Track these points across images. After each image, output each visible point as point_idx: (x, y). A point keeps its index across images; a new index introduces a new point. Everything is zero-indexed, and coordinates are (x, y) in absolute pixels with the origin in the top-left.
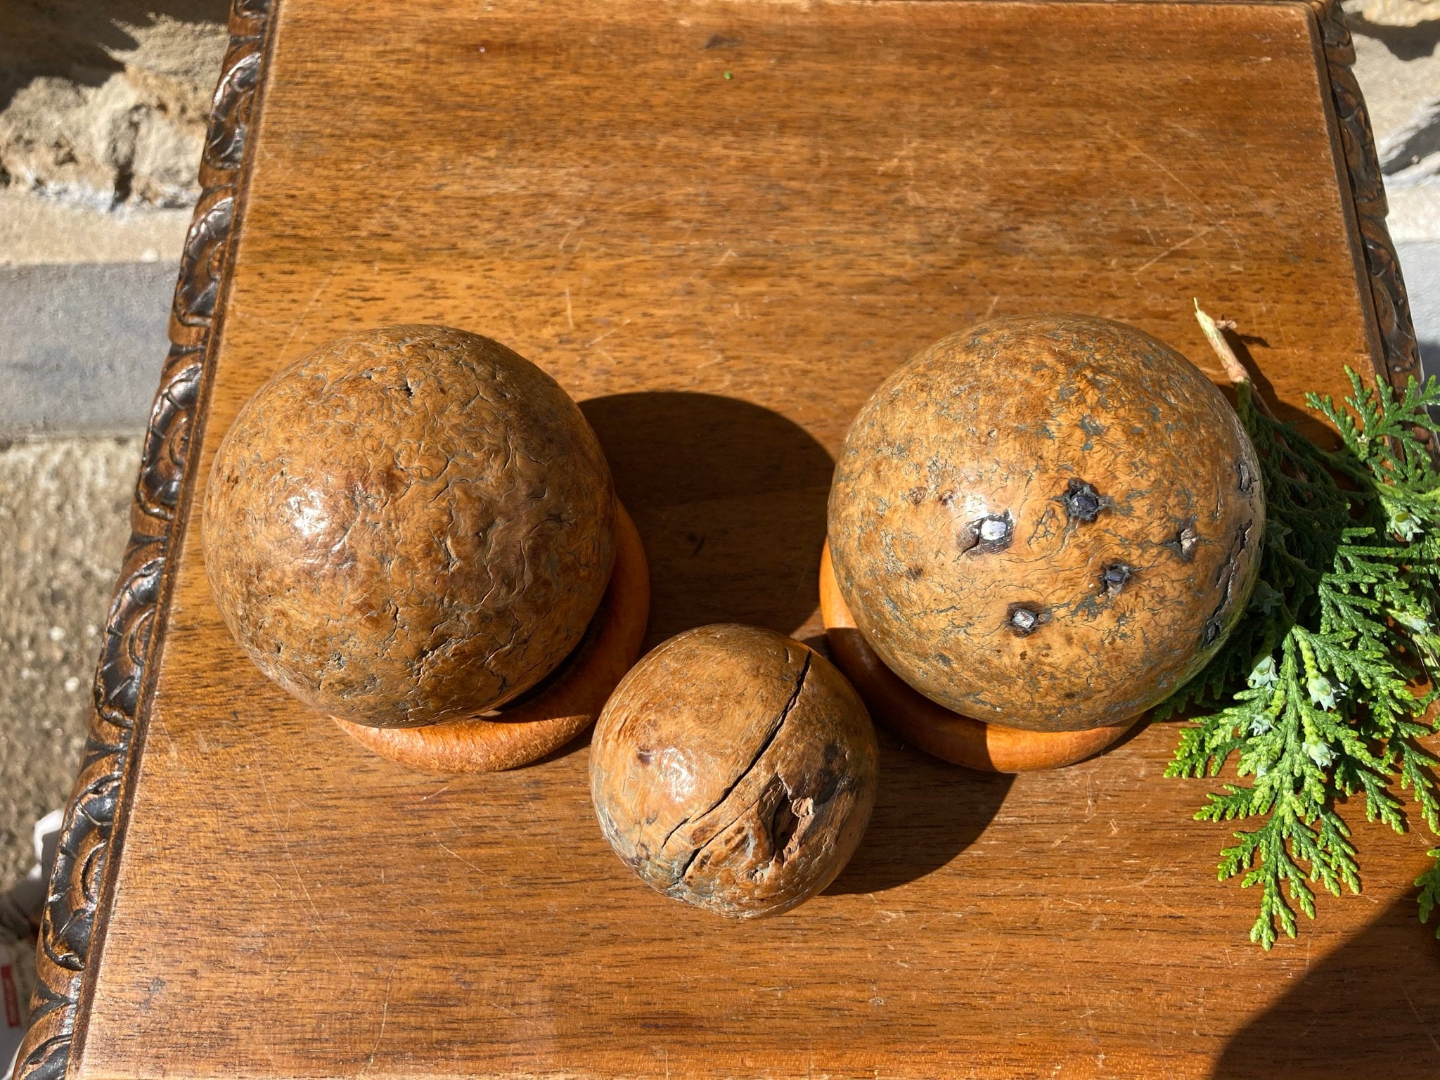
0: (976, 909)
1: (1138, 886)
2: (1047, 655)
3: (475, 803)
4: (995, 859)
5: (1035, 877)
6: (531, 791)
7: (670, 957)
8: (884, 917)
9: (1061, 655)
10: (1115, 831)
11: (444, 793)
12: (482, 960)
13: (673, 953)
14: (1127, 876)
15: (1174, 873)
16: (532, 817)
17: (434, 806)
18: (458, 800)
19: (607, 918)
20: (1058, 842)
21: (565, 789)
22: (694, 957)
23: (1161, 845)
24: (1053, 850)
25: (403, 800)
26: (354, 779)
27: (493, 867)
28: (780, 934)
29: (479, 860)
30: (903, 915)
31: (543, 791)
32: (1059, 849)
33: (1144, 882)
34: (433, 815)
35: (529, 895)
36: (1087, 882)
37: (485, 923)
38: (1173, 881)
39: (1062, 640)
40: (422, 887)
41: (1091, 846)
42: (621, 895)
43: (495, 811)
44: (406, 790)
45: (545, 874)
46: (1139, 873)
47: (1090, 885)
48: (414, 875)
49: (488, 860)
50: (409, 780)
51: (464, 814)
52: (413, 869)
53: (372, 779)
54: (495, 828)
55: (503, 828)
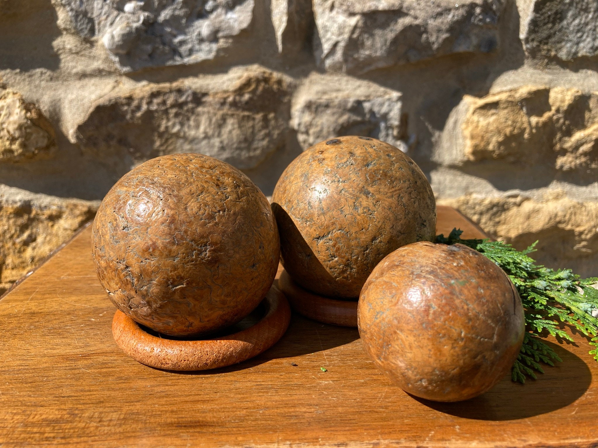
0: (371, 379)
3: (106, 356)
7: (199, 401)
8: (321, 383)
11: (91, 354)
12: (88, 406)
13: (200, 399)
17: (84, 358)
18: (97, 356)
19: (165, 389)
22: (212, 400)
25: (68, 356)
26: (46, 351)
27: (108, 375)
28: (262, 391)
29: (100, 373)
30: (331, 382)
34: (82, 360)
35: (124, 383)
37: (95, 393)
40: (65, 382)
42: (174, 381)
43: (115, 358)
44: (71, 354)
48: (63, 378)
49: (106, 372)
50: (74, 351)
51: (99, 360)
52: (63, 377)
53: (55, 352)
54: (114, 363)
55: (118, 363)
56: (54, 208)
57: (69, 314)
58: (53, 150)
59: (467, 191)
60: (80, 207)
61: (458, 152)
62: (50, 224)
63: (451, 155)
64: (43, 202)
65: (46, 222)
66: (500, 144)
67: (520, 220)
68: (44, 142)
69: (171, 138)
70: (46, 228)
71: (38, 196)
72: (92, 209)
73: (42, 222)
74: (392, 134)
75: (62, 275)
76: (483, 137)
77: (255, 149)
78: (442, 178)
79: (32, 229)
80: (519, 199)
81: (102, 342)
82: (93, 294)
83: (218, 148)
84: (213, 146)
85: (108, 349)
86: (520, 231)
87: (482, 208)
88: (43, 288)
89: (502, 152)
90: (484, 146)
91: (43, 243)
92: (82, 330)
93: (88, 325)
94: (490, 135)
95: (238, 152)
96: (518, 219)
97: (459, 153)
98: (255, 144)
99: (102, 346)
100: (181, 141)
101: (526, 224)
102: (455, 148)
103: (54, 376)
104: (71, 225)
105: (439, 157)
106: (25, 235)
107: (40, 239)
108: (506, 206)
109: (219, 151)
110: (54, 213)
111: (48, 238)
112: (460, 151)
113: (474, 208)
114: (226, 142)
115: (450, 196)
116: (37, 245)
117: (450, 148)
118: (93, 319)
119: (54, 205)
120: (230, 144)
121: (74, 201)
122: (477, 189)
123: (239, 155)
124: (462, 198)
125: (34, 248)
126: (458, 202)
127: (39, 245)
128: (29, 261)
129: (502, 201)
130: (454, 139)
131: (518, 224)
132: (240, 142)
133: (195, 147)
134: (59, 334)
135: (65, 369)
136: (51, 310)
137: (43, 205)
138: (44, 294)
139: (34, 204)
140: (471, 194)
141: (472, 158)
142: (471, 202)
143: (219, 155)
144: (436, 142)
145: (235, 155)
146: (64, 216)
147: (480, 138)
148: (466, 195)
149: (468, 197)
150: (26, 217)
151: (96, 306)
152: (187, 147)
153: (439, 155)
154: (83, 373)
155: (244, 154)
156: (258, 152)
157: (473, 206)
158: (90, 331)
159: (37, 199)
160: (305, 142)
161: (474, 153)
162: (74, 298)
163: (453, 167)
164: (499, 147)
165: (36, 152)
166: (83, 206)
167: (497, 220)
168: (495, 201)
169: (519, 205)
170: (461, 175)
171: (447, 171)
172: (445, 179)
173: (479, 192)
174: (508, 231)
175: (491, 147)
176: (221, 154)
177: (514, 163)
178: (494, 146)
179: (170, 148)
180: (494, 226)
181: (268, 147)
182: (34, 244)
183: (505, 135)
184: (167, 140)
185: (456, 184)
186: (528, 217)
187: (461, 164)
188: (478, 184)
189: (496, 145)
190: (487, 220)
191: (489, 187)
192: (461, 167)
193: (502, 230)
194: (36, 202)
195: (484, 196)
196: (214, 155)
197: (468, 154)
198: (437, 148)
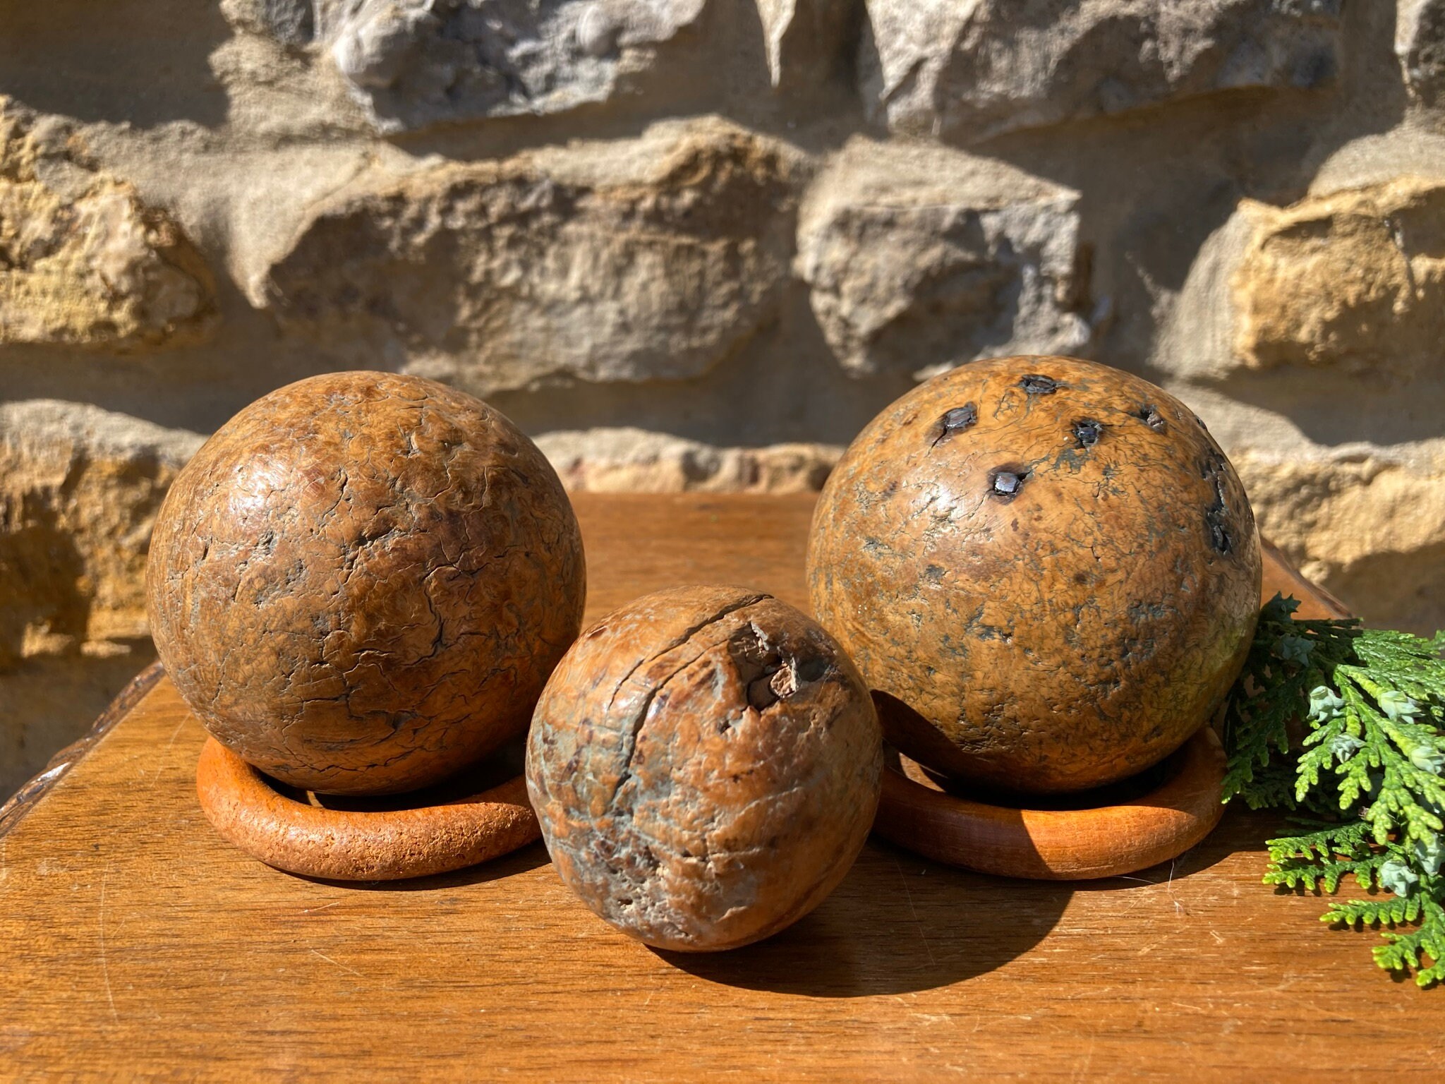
0: (1050, 1012)
1: (1275, 991)
2: (1039, 519)
3: (370, 916)
4: (1064, 965)
5: (1125, 982)
6: (445, 907)
7: (611, 1061)
8: (920, 1021)
9: (1056, 517)
10: (1221, 941)
11: (332, 908)
12: (333, 1062)
13: (614, 1055)
14: (1256, 982)
15: (1320, 980)
16: (442, 928)
17: (315, 918)
18: (348, 914)
19: (524, 1020)
20: (1146, 950)
21: (490, 905)
22: (646, 1060)
23: (1291, 953)
24: (1142, 957)
25: (278, 913)
26: (220, 895)
27: (378, 971)
28: (771, 1037)
29: (358, 966)
30: (947, 1018)
31: (460, 907)
32: (1147, 956)
33: (1281, 987)
34: (312, 925)
35: (419, 998)
36: (1199, 987)
37: (349, 1024)
38: (1320, 986)
39: (1051, 497)
40: (273, 989)
41: (1192, 953)
42: (546, 998)
43: (393, 923)
44: (284, 905)
45: (445, 978)
46: (1273, 979)
47: (1205, 989)
48: (267, 978)
49: (373, 965)
50: (291, 896)
51: (351, 925)
52: (268, 972)
53: (244, 897)
54: (389, 937)
55: (400, 937)
58: (210, 323)
59: (1234, 444)
61: (1219, 343)
63: (1198, 351)
64: (186, 450)
66: (1327, 326)
67: (1368, 519)
68: (188, 306)
69: (498, 298)
71: (174, 435)
74: (1053, 295)
76: (1284, 308)
77: (705, 331)
80: (1367, 467)
83: (615, 325)
84: (600, 322)
86: (1368, 549)
87: (1272, 488)
89: (1333, 346)
90: (1287, 331)
94: (1304, 302)
95: (661, 337)
96: (1363, 516)
97: (1219, 348)
98: (705, 319)
100: (522, 307)
101: (1384, 530)
102: (1209, 335)
103: (246, 969)
105: (1168, 357)
108: (1333, 485)
109: (614, 334)
112: (1224, 342)
113: (1251, 487)
114: (632, 312)
117: (1197, 335)
120: (644, 315)
122: (1261, 439)
123: (665, 344)
129: (1324, 471)
130: (1209, 312)
131: (1363, 531)
132: (668, 313)
133: (555, 323)
135: (272, 951)
139: (164, 456)
140: (1244, 450)
141: (1252, 361)
143: (614, 343)
144: (1163, 317)
145: (654, 344)
147: (1277, 311)
150: (145, 485)
152: (536, 322)
153: (1168, 350)
154: (316, 965)
155: (678, 343)
156: (711, 337)
159: (172, 442)
160: (828, 312)
161: (1259, 349)
163: (1202, 382)
164: (1325, 336)
165: (171, 328)
167: (1308, 517)
168: (1307, 470)
169: (1368, 482)
170: (1221, 404)
171: (1187, 390)
173: (1267, 448)
174: (1336, 547)
175: (1303, 335)
176: (621, 342)
177: (1362, 375)
178: (1312, 333)
179: (495, 324)
180: (1300, 533)
181: (736, 324)
183: (1344, 303)
184: (488, 304)
186: (1391, 513)
187: (1223, 376)
188: (1264, 427)
189: (1318, 329)
190: (1281, 517)
191: (1292, 434)
192: (1222, 381)
193: (1320, 544)
194: (169, 449)
195: (1277, 456)
196: (603, 345)
197: (1242, 351)
198: (1163, 333)
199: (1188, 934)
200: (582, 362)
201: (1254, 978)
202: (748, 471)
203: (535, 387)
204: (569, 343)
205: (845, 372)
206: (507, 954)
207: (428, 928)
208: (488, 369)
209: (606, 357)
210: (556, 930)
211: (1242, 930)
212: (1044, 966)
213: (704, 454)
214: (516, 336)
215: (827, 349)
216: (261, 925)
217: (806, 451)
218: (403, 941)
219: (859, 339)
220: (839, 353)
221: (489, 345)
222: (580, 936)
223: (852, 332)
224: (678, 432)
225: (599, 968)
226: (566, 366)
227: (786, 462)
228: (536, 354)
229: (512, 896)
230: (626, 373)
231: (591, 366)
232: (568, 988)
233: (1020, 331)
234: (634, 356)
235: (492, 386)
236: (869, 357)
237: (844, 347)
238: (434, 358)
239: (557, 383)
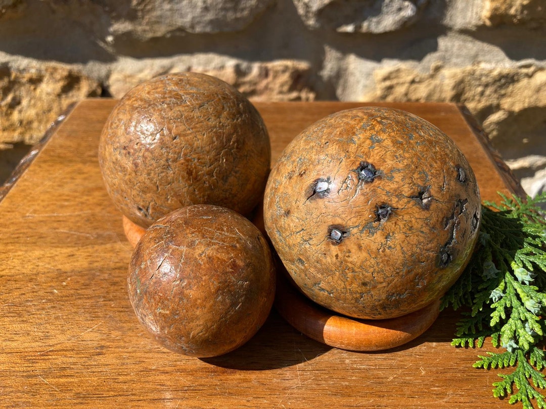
1: (442, 402)
3: (66, 356)
4: (355, 387)
5: (380, 397)
6: (98, 351)
10: (423, 373)
11: (50, 351)
14: (435, 397)
15: (462, 396)
16: (95, 363)
17: (42, 357)
18: (57, 355)
20: (391, 378)
21: (117, 350)
23: (452, 380)
24: (389, 382)
25: (26, 354)
26: (4, 344)
27: (66, 388)
29: (58, 385)
31: (104, 351)
32: (392, 382)
33: (445, 400)
34: (41, 361)
35: (82, 403)
36: (411, 399)
38: (462, 399)
40: (22, 398)
41: (411, 380)
43: (74, 360)
44: (30, 350)
45: (94, 392)
46: (441, 395)
47: (413, 401)
48: (19, 391)
49: (64, 384)
50: (34, 344)
51: (57, 361)
52: (20, 388)
53: (14, 344)
54: (73, 369)
55: (77, 369)
56: (33, 71)
57: (31, 280)
58: (21, 8)
59: (475, 60)
60: (60, 71)
61: (474, 13)
62: (32, 87)
63: (464, 18)
64: (21, 64)
65: (27, 86)
66: (524, 7)
67: (527, 93)
70: (28, 92)
71: (14, 58)
72: (72, 73)
73: (23, 85)
75: (28, 211)
77: (243, 10)
78: (449, 44)
79: (15, 92)
80: (532, 69)
81: (63, 332)
82: (58, 247)
83: (202, 8)
84: (195, 7)
85: (69, 345)
86: (526, 105)
87: (489, 80)
88: (6, 233)
89: (525, 16)
90: (506, 9)
91: (29, 106)
92: (43, 309)
93: (50, 301)
95: (223, 13)
96: (526, 92)
97: (474, 16)
98: (243, 4)
99: (62, 338)
101: (535, 97)
102: (470, 10)
103: (11, 387)
104: (54, 90)
105: (451, 20)
106: (9, 98)
107: (25, 102)
108: (516, 78)
109: (202, 12)
110: (34, 77)
111: (33, 102)
112: (477, 13)
113: (480, 79)
114: (209, 2)
115: (456, 65)
116: (23, 108)
117: (464, 10)
118: (55, 291)
119: (32, 67)
120: (215, 3)
121: (53, 64)
122: (487, 57)
123: (225, 16)
124: (469, 68)
125: (20, 112)
126: (463, 72)
127: (25, 109)
128: (17, 124)
129: (513, 71)
131: (525, 98)
132: (226, 2)
133: (176, 7)
134: (20, 315)
135: (23, 376)
136: (13, 271)
137: (22, 67)
138: (7, 244)
139: (12, 67)
140: (479, 62)
141: (488, 23)
142: (478, 73)
143: (201, 16)
144: (450, 1)
145: (220, 16)
146: (45, 79)
148: (473, 64)
149: (475, 68)
150: (6, 80)
151: (60, 267)
153: (451, 17)
154: (40, 384)
155: (231, 16)
156: (246, 13)
157: (479, 77)
158: (52, 311)
159: (14, 60)
160: (299, 0)
161: (492, 18)
162: (37, 253)
163: (464, 32)
164: (522, 12)
165: (4, 11)
166: (63, 70)
167: (503, 92)
168: (505, 71)
169: (530, 76)
170: (471, 41)
171: (457, 36)
172: (453, 46)
173: (489, 62)
174: (513, 104)
175: (512, 11)
176: (204, 16)
177: (535, 29)
178: (516, 10)
179: (149, 7)
180: (498, 98)
181: (257, 7)
182: (19, 108)
185: (465, 52)
186: (538, 90)
187: (474, 29)
188: (489, 52)
189: (519, 8)
190: (491, 92)
191: (501, 55)
192: (474, 31)
193: (506, 103)
194: (13, 64)
195: (493, 65)
196: (198, 17)
197: (484, 18)
198: (450, 8)
199: (410, 369)
200: (188, 25)
201: (435, 394)
202: (264, 72)
203: (169, 36)
204: (182, 16)
205: (306, 28)
206: (121, 378)
207: (90, 363)
208: (147, 28)
209: (199, 23)
210: (143, 364)
211: (434, 367)
212: (347, 387)
213: (244, 65)
214: (158, 13)
215: (299, 17)
216: (19, 361)
217: (289, 63)
218: (78, 371)
219: (312, 13)
220: (304, 19)
221: (147, 17)
222: (153, 368)
223: (310, 9)
224: (232, 55)
225: (158, 387)
226: (182, 26)
227: (280, 68)
228: (168, 21)
229: (127, 345)
230: (208, 29)
231: (193, 26)
232: (145, 398)
233: (385, 9)
234: (211, 22)
235: (150, 35)
236: (317, 21)
237: (306, 16)
238: (123, 23)
239: (178, 34)
